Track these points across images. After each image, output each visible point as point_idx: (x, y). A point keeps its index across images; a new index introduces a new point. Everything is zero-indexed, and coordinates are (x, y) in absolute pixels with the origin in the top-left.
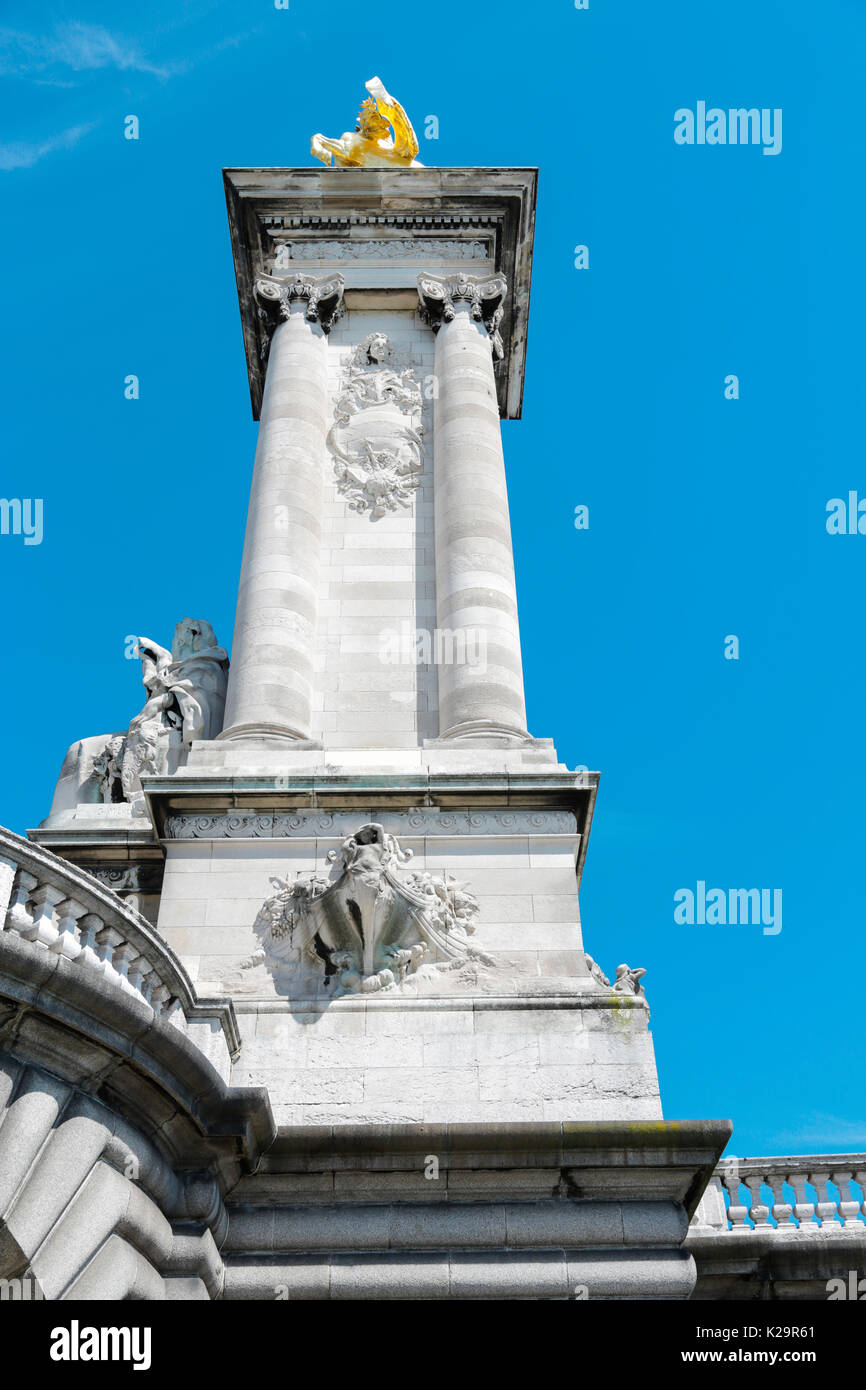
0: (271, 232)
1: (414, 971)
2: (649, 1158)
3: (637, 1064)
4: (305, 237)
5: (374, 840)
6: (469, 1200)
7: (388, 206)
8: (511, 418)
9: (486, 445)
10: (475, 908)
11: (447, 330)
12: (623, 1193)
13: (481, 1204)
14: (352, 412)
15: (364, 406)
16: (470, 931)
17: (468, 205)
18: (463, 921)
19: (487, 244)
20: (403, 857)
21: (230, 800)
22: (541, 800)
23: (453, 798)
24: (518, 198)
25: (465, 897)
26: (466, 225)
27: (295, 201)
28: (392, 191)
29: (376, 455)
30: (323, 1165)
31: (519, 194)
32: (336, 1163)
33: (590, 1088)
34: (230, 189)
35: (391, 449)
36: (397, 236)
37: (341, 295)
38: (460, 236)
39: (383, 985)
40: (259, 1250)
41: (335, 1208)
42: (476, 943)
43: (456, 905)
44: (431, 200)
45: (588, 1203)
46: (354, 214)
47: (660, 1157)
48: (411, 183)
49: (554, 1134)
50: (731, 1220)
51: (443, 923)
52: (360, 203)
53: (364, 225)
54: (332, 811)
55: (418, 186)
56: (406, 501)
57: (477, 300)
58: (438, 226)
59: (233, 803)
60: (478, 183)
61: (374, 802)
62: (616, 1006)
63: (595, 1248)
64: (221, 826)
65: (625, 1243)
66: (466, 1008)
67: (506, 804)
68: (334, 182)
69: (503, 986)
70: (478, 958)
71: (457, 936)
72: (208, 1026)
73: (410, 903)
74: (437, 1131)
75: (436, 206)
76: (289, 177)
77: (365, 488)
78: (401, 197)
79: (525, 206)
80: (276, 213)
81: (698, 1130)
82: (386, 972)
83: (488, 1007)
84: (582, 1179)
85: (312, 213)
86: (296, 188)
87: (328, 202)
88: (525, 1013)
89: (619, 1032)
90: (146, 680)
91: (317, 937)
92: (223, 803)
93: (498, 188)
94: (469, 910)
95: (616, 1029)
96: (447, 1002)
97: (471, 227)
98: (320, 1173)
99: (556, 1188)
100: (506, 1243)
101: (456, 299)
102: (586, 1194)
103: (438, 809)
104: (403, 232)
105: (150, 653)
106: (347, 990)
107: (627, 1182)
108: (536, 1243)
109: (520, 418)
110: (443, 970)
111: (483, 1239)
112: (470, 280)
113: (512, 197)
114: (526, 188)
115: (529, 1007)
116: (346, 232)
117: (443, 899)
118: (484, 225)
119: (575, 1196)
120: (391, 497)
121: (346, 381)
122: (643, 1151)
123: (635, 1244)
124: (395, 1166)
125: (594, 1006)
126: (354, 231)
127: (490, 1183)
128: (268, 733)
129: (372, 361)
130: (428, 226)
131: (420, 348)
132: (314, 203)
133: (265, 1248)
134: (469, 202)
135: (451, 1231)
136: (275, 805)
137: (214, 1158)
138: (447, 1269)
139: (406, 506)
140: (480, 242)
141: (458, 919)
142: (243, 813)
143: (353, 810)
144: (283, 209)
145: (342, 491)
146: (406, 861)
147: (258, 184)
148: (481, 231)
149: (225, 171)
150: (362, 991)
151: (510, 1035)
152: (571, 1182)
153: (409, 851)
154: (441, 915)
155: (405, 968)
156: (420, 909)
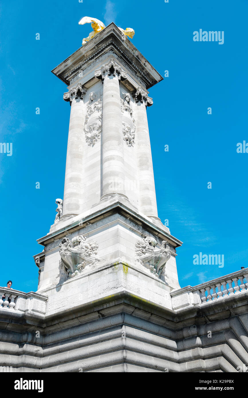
0: (67, 79)
1: (84, 268)
2: (111, 304)
3: (118, 279)
4: (74, 76)
5: (65, 242)
7: (86, 56)
10: (97, 247)
12: (113, 313)
13: (86, 323)
14: (88, 118)
15: (90, 115)
16: (96, 254)
17: (103, 43)
18: (94, 252)
19: (112, 50)
20: (84, 239)
22: (110, 213)
23: (93, 220)
24: (112, 34)
25: (95, 246)
26: (105, 49)
27: (68, 68)
28: (85, 52)
29: (92, 128)
31: (112, 32)
32: (56, 322)
33: (108, 289)
34: (55, 74)
35: (96, 124)
36: (92, 62)
38: (105, 52)
39: (76, 274)
42: (97, 257)
43: (92, 248)
44: (94, 48)
45: (106, 317)
46: (81, 63)
47: (113, 303)
48: (88, 47)
49: (92, 304)
50: (202, 301)
51: (88, 254)
52: (80, 60)
53: (84, 64)
54: (72, 233)
55: (90, 47)
56: (99, 137)
57: (108, 70)
58: (99, 53)
60: (102, 36)
62: (115, 265)
63: (107, 328)
64: (53, 246)
66: (87, 276)
67: (103, 217)
68: (73, 59)
70: (97, 260)
71: (93, 256)
72: (29, 299)
73: (76, 254)
74: (70, 310)
75: (96, 48)
76: (64, 64)
77: (91, 138)
78: (87, 52)
79: (116, 33)
81: (118, 295)
82: (77, 271)
83: (91, 274)
84: (103, 312)
85: (72, 69)
86: (66, 65)
87: (74, 64)
88: (98, 273)
92: (53, 240)
93: (107, 34)
95: (115, 271)
96: (84, 275)
97: (106, 48)
98: (55, 324)
99: (99, 316)
100: (90, 332)
101: (104, 72)
102: (105, 315)
103: (91, 224)
104: (93, 60)
105: (59, 203)
106: (69, 278)
107: (112, 311)
108: (95, 330)
110: (90, 266)
111: (86, 332)
112: (106, 65)
113: (111, 34)
114: (113, 29)
115: (99, 271)
116: (81, 69)
117: (88, 248)
118: (109, 46)
119: (104, 317)
120: (96, 138)
121: (87, 110)
122: (109, 303)
123: (114, 325)
124: (66, 320)
125: (111, 267)
126: (83, 67)
127: (87, 318)
128: (69, 216)
129: (92, 101)
130: (97, 55)
132: (71, 66)
133: (50, 343)
134: (102, 42)
135: (79, 331)
136: (61, 236)
139: (99, 139)
140: (110, 50)
141: (93, 252)
142: (56, 241)
143: (75, 231)
144: (67, 72)
145: (87, 142)
146: (85, 240)
147: (59, 70)
148: (109, 48)
149: (52, 72)
150: (72, 277)
151: (94, 280)
152: (101, 314)
153: (86, 238)
154: (87, 253)
155: (81, 268)
156: (80, 254)
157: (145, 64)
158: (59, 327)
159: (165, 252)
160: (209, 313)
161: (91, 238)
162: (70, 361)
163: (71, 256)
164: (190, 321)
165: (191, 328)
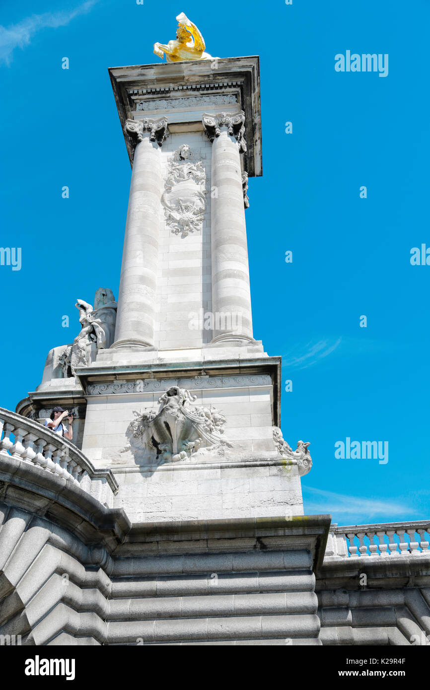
0: (133, 97)
1: (196, 451)
2: (295, 532)
3: (293, 490)
4: (149, 99)
5: (176, 394)
6: (218, 552)
7: (188, 80)
8: (257, 176)
9: (235, 198)
10: (224, 421)
11: (217, 141)
12: (285, 547)
13: (222, 553)
14: (173, 185)
15: (178, 181)
16: (222, 432)
17: (227, 77)
18: (218, 428)
19: (236, 95)
20: (192, 399)
21: (115, 377)
22: (255, 370)
23: (215, 371)
24: (250, 72)
25: (219, 417)
26: (226, 87)
27: (143, 81)
28: (189, 73)
29: (184, 206)
30: (152, 539)
31: (250, 70)
32: (158, 538)
33: (272, 502)
34: (113, 78)
35: (191, 202)
36: (193, 95)
37: (166, 128)
38: (223, 93)
39: (182, 458)
40: (127, 575)
41: (159, 557)
42: (224, 437)
43: (215, 421)
44: (208, 76)
45: (269, 551)
46: (172, 86)
47: (300, 531)
48: (198, 68)
49: (252, 523)
50: (350, 552)
51: (209, 429)
52: (174, 80)
53: (177, 91)
54: (160, 379)
55: (201, 70)
56: (197, 227)
57: (231, 125)
58: (212, 89)
59: (116, 378)
60: (230, 66)
61: (179, 374)
62: (285, 464)
63: (271, 571)
64: (111, 389)
65: (285, 569)
66: (218, 468)
67: (239, 373)
68: (161, 71)
69: (236, 456)
70: (225, 444)
71: (216, 435)
72: (100, 481)
73: (193, 422)
74: (201, 523)
75: (211, 78)
76: (140, 70)
77: (179, 222)
78: (194, 75)
79: (254, 75)
80: (135, 88)
81: (316, 519)
82: (183, 452)
83: (227, 467)
84: (266, 542)
85: (152, 86)
86: (143, 75)
87: (159, 80)
88: (244, 469)
89: (285, 476)
90: (81, 320)
91: (153, 438)
92: (112, 378)
93: (240, 67)
94: (221, 422)
95: (284, 475)
96: (209, 465)
97: (228, 88)
98: (152, 542)
99: (255, 546)
100: (233, 570)
101: (221, 125)
102: (269, 548)
103: (208, 376)
104: (196, 93)
105: (83, 307)
106: (166, 461)
107: (286, 542)
108: (246, 569)
109: (262, 176)
110: (209, 450)
111: (223, 569)
112: (227, 115)
113: (248, 72)
114: (254, 67)
115: (246, 466)
116: (168, 95)
117: (209, 418)
118: (234, 86)
119: (263, 548)
120: (191, 226)
121: (170, 169)
122: (292, 529)
123: (289, 568)
124: (183, 539)
125: (275, 465)
126: (172, 94)
127: (226, 545)
128: (133, 344)
129: (182, 158)
130: (208, 89)
131: (205, 151)
132: (152, 81)
133: (129, 575)
134: (226, 76)
135: (209, 565)
136: (135, 378)
137: (103, 538)
138: (207, 582)
139: (198, 230)
140: (233, 95)
141: (216, 427)
142: (121, 382)
143: (170, 378)
144: (138, 86)
145: (168, 224)
146: (194, 401)
147: (126, 74)
148: (233, 89)
149: (109, 70)
150: (172, 461)
151: (237, 479)
152: (261, 543)
153: (195, 397)
154: (208, 426)
155: (192, 450)
156: (198, 424)
157: (256, 141)
158: (154, 548)
159: (307, 460)
160: (375, 575)
161: (206, 400)
162: (184, 616)
163: (184, 424)
164: (337, 582)
165: (338, 593)
